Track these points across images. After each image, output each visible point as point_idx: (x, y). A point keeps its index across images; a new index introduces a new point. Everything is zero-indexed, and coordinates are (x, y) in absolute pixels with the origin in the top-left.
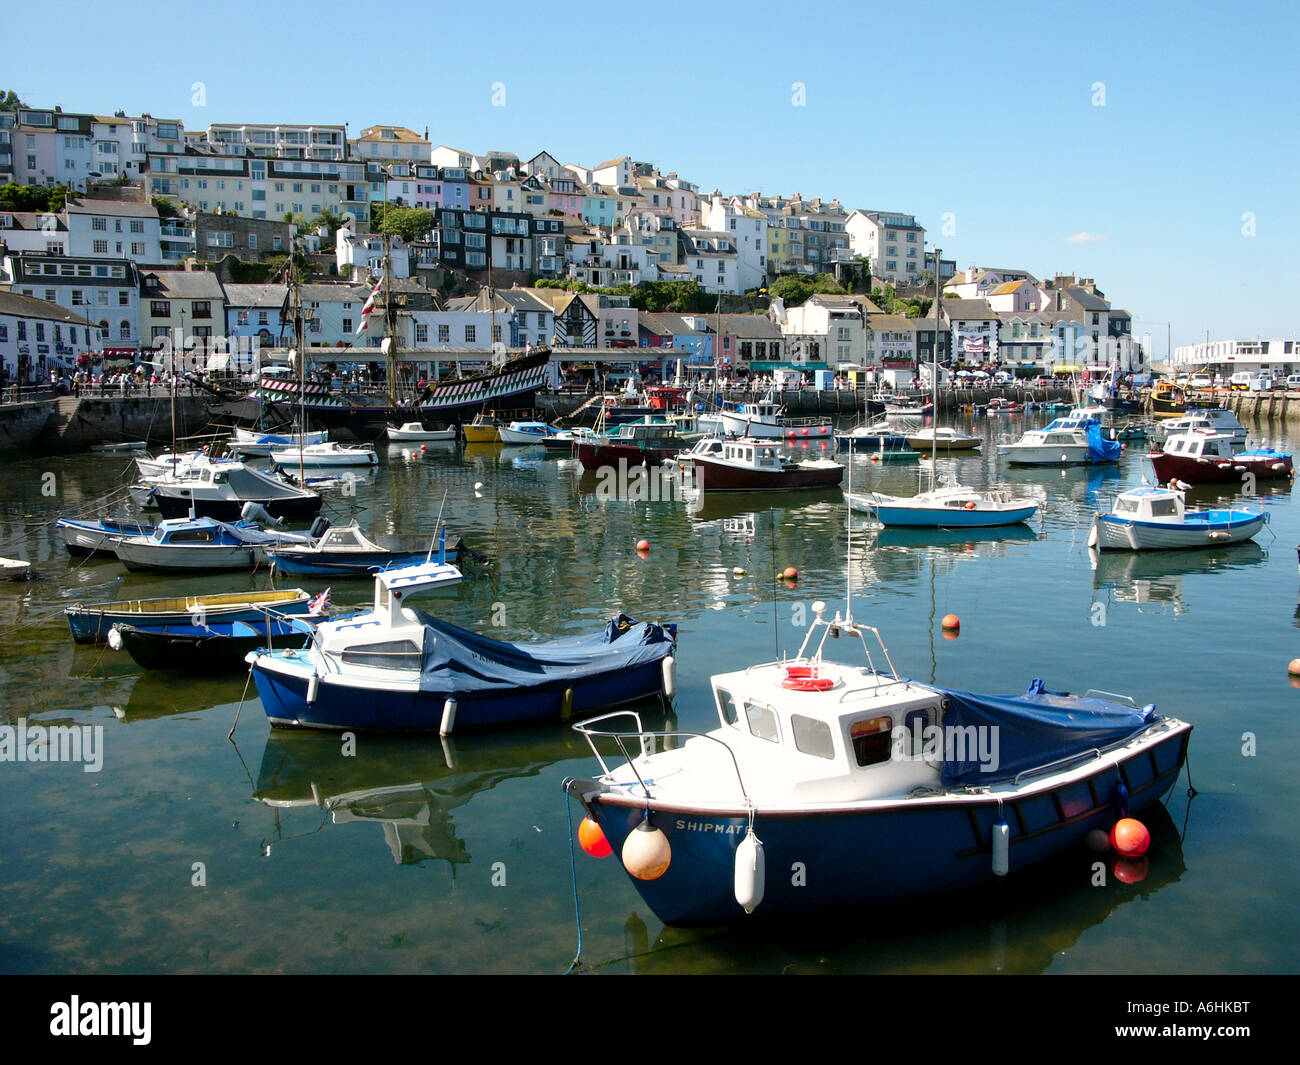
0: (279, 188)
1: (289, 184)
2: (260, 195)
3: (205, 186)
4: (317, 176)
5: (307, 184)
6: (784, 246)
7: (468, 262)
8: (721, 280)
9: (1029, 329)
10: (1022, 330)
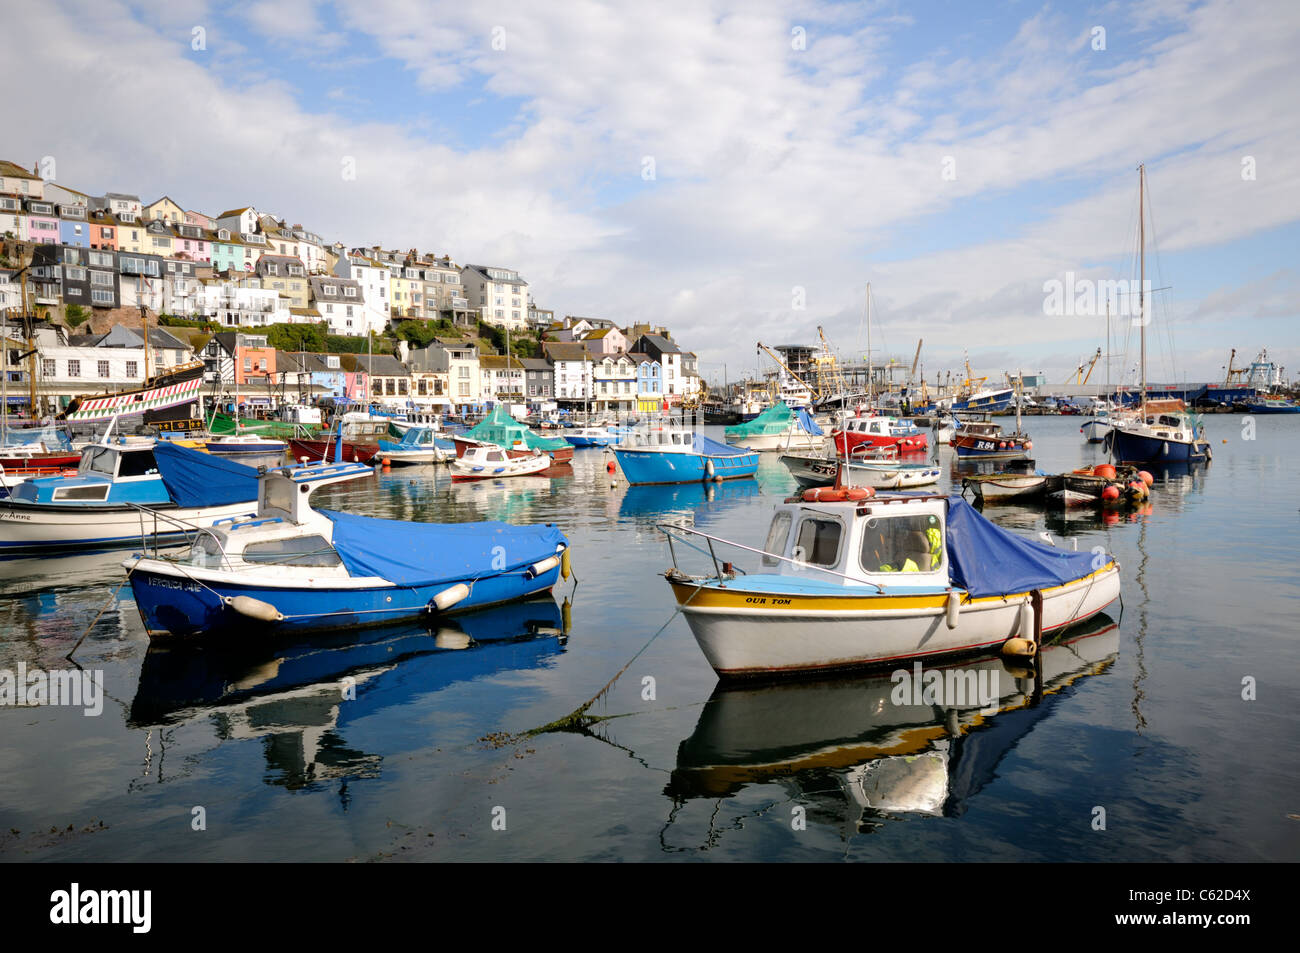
6: (406, 294)
7: (95, 301)
8: (349, 323)
9: (618, 368)
10: (613, 369)
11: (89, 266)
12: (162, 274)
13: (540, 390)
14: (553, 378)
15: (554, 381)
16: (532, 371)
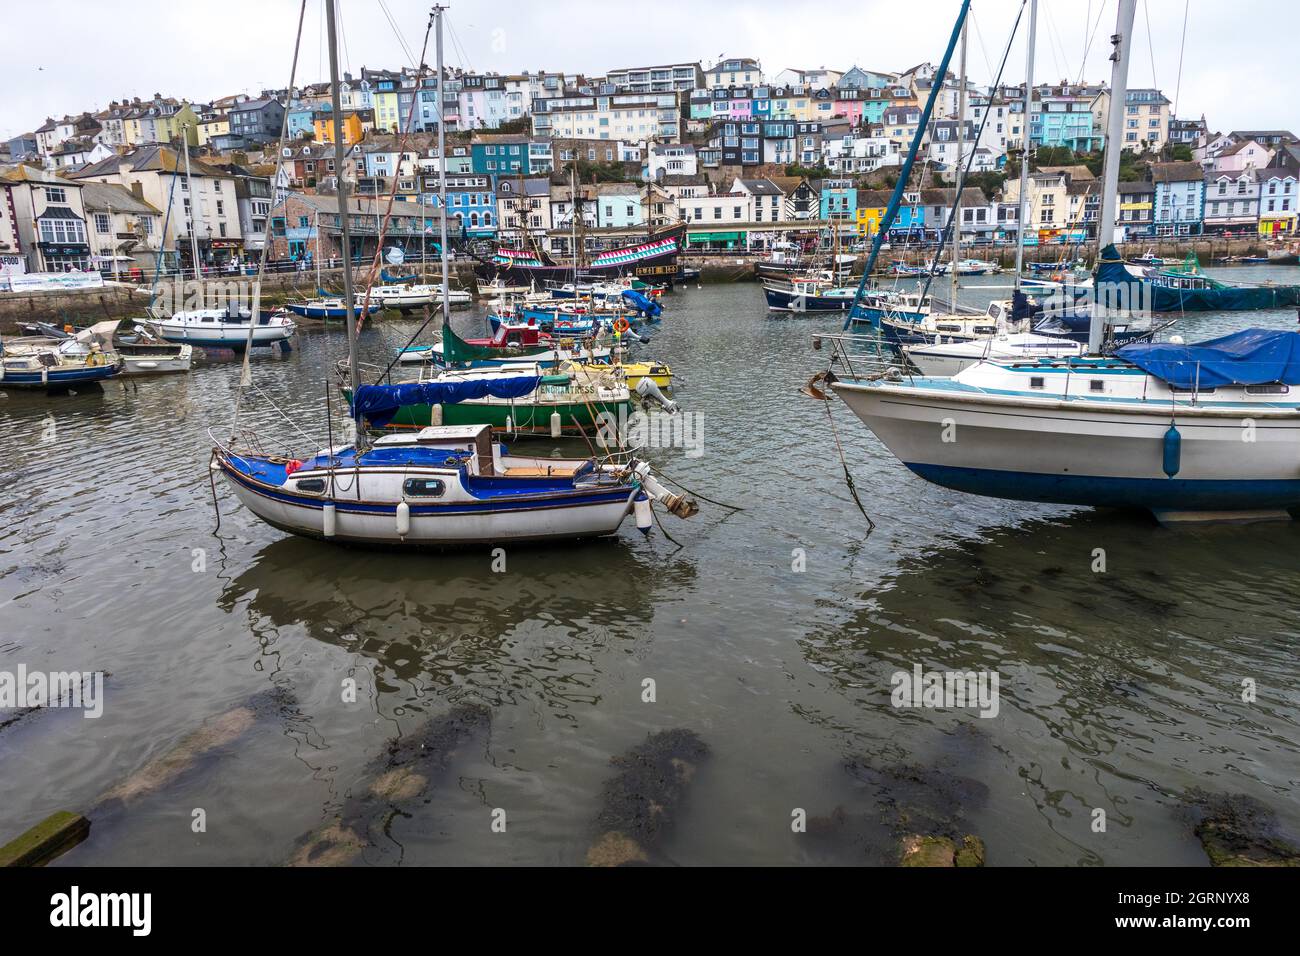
7: (745, 161)
9: (1237, 187)
10: (1229, 188)
11: (741, 135)
12: (795, 135)
13: (1136, 214)
14: (1153, 200)
15: (1154, 204)
16: (1128, 194)
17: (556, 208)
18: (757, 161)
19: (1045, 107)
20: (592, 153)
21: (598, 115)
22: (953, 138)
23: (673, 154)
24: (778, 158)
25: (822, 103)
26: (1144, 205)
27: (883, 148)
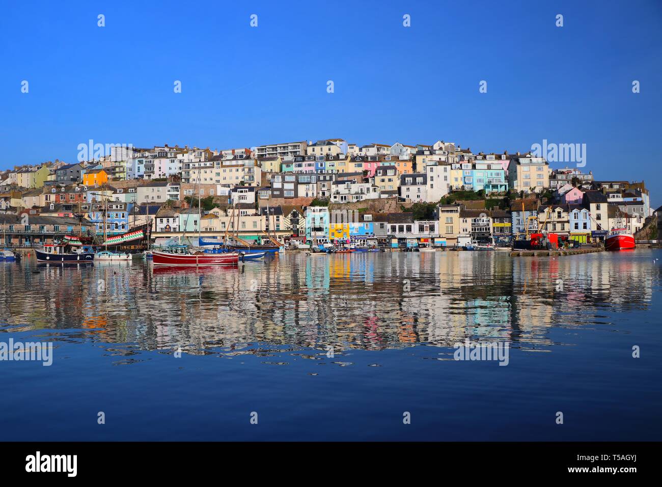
0: (224, 171)
1: (228, 169)
2: (218, 174)
3: (206, 172)
4: (237, 166)
5: (234, 169)
6: (461, 178)
7: (285, 195)
8: (418, 196)
9: (556, 214)
10: (552, 215)
11: (284, 181)
12: (317, 181)
13: (502, 229)
14: (511, 221)
15: (512, 224)
16: (497, 218)
17: (158, 220)
18: (293, 195)
19: (474, 167)
20: (202, 191)
21: (215, 170)
22: (414, 183)
23: (242, 192)
24: (307, 194)
25: (357, 163)
26: (507, 224)
27: (368, 189)
